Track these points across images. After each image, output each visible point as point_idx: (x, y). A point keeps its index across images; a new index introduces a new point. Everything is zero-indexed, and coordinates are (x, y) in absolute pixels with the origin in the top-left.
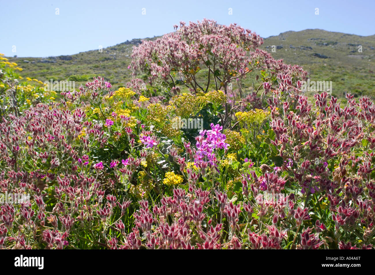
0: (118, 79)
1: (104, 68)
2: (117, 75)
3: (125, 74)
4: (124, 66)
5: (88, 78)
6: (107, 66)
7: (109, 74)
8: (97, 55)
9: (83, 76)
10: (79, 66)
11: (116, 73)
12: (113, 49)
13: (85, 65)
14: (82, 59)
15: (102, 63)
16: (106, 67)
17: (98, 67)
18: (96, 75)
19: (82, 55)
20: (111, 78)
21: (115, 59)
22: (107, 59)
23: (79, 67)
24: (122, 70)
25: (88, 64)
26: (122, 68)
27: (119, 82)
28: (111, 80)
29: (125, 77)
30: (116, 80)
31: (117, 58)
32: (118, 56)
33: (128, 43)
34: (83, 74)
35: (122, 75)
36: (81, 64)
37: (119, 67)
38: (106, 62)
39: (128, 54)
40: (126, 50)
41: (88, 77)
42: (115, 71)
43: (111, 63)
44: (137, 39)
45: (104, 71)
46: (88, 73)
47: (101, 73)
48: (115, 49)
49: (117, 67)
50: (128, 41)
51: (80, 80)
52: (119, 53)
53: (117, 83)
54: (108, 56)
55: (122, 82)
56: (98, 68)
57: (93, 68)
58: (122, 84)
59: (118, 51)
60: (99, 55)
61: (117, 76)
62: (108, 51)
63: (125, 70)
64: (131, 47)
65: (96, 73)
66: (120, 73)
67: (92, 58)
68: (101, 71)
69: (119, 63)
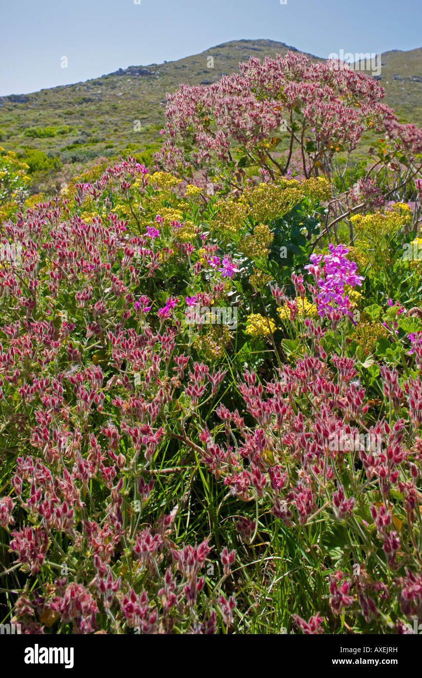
0: (104, 134)
1: (82, 115)
2: (103, 126)
3: (116, 125)
4: (115, 112)
5: (55, 133)
6: (86, 111)
7: (90, 125)
8: (70, 94)
9: (48, 129)
10: (41, 112)
11: (102, 123)
12: (96, 83)
13: (51, 111)
14: (45, 101)
15: (78, 108)
16: (85, 114)
17: (71, 114)
18: (68, 127)
19: (46, 94)
20: (94, 132)
21: (100, 100)
22: (86, 100)
23: (40, 115)
24: (112, 119)
25: (56, 109)
26: (112, 115)
27: (107, 139)
28: (93, 135)
29: (116, 130)
30: (101, 136)
31: (103, 99)
32: (105, 96)
33: (121, 72)
34: (47, 125)
35: (111, 126)
36: (44, 109)
37: (107, 113)
38: (84, 105)
39: (121, 91)
40: (118, 84)
41: (55, 130)
42: (99, 119)
43: (93, 107)
44: (137, 67)
45: (81, 121)
46: (55, 123)
47: (77, 124)
48: (100, 84)
49: (103, 114)
50: (120, 69)
51: (42, 135)
52: (107, 90)
53: (104, 140)
54: (88, 95)
55: (112, 138)
56: (73, 116)
57: (64, 116)
58: (112, 142)
59: (104, 87)
60: (74, 93)
61: (103, 129)
62: (88, 88)
63: (116, 119)
64: (125, 80)
65: (69, 124)
66: (107, 124)
67: (62, 98)
68: (77, 121)
69: (107, 108)
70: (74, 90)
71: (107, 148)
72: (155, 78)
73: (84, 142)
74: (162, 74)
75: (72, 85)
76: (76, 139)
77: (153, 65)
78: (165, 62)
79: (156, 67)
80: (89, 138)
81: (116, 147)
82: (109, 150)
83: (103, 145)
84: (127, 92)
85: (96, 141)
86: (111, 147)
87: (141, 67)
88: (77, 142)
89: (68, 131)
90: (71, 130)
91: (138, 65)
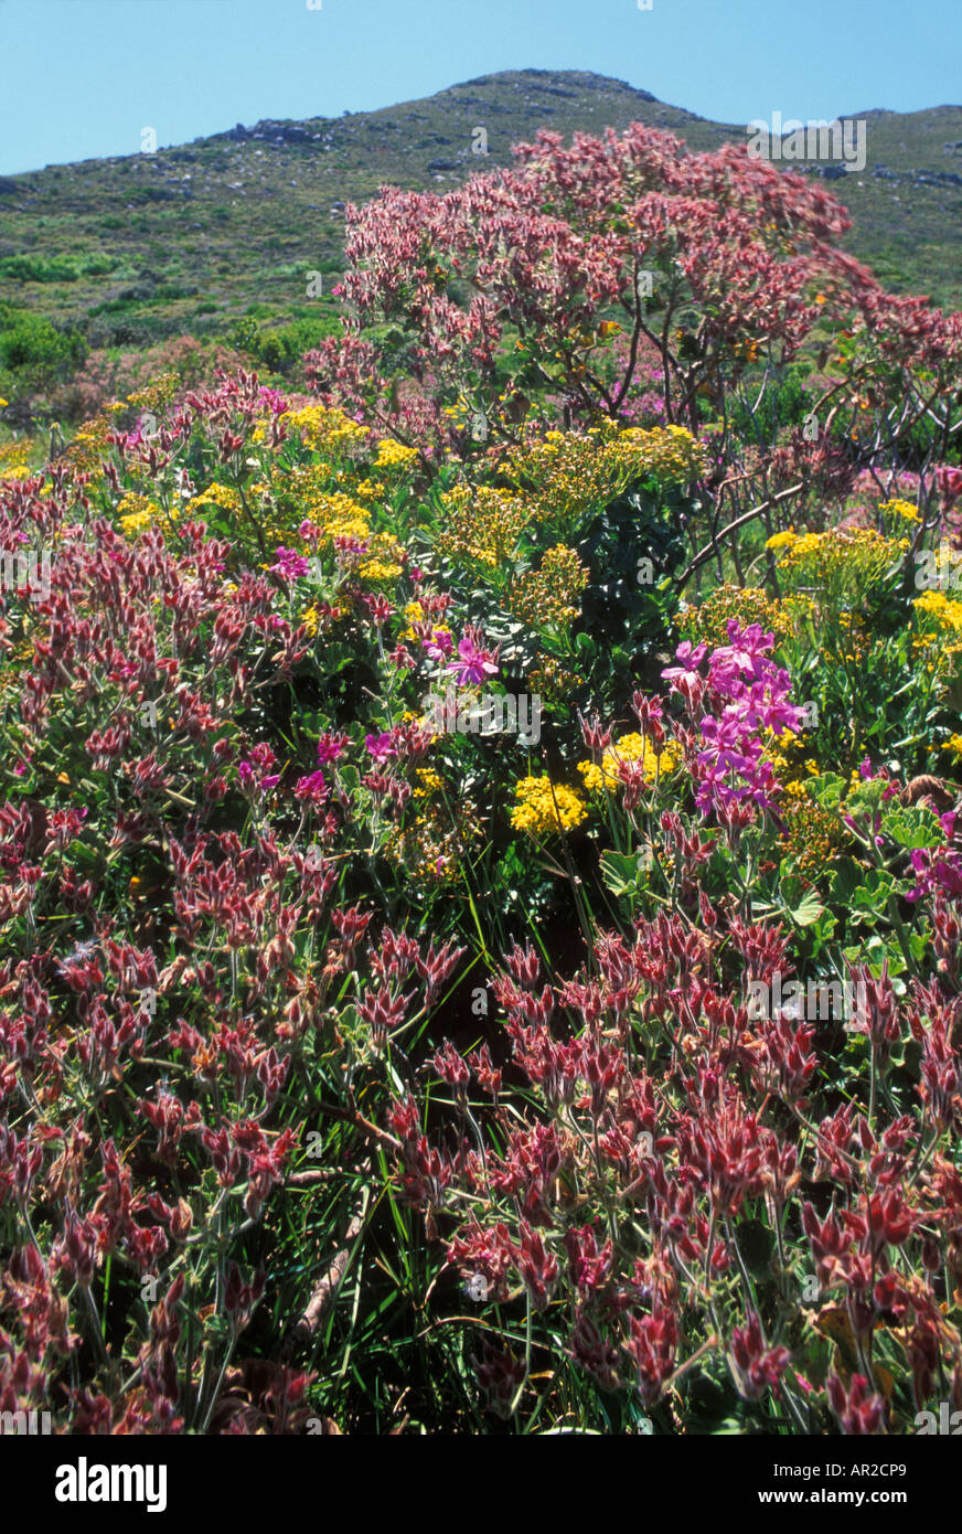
0: (195, 278)
1: (143, 230)
2: (193, 259)
3: (225, 257)
4: (223, 226)
5: (77, 271)
6: (155, 222)
7: (163, 257)
8: (115, 180)
9: (59, 262)
10: (44, 219)
11: (191, 251)
12: (181, 156)
13: (68, 218)
14: (54, 193)
15: (134, 213)
16: (153, 228)
17: (117, 226)
18: (109, 258)
19: (59, 176)
20: (170, 273)
21: (188, 197)
22: (155, 196)
23: (42, 225)
24: (216, 243)
25: (80, 213)
26: (215, 235)
27: (201, 290)
28: (170, 278)
29: (223, 271)
30: (188, 282)
31: (196, 194)
32: (201, 187)
33: (239, 134)
34: (57, 251)
35: (213, 260)
36: (53, 213)
37: (204, 228)
38: (150, 206)
39: (239, 178)
40: (233, 161)
41: (78, 264)
42: (185, 243)
43: (171, 213)
44: (278, 122)
45: (142, 245)
46: (77, 248)
47: (131, 252)
48: (191, 159)
49: (194, 230)
50: (240, 127)
51: (46, 275)
52: (205, 173)
53: (194, 292)
54: (159, 183)
55: (215, 288)
56: (121, 232)
57: (101, 231)
58: (214, 298)
59: (199, 167)
60: (125, 178)
61: (194, 267)
62: (160, 165)
63: (226, 242)
64: (251, 150)
65: (110, 252)
66: (205, 254)
67: (98, 189)
68: (133, 245)
69: (204, 216)
70: (126, 171)
71: (201, 311)
72: (322, 151)
73: (145, 295)
74: (337, 142)
75: (123, 159)
76: (125, 287)
77: (317, 118)
78: (347, 113)
79: (325, 125)
80: (158, 287)
81: (223, 310)
82: (206, 317)
83: (192, 304)
84: (253, 179)
85: (177, 295)
86: (212, 310)
87: (289, 123)
88: (128, 296)
89: (109, 267)
90: (115, 266)
91: (282, 117)
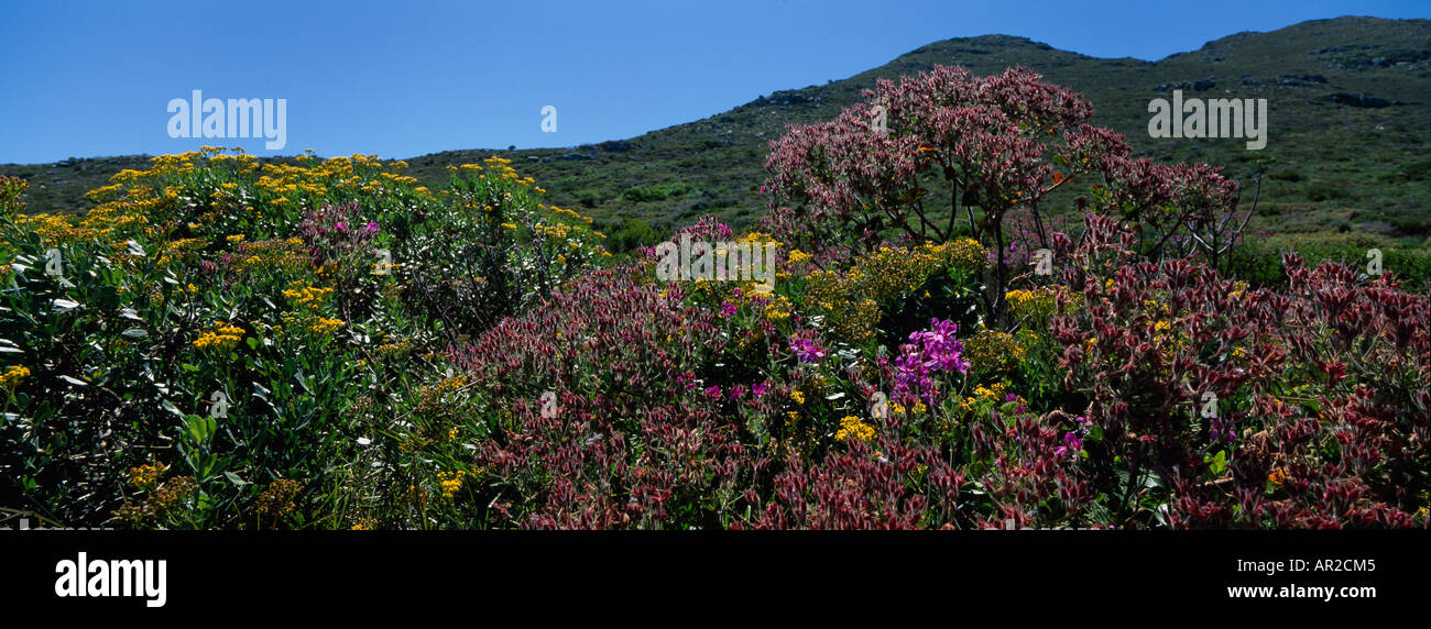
0: (736, 195)
1: (704, 167)
2: (735, 182)
3: (754, 180)
4: (752, 160)
5: (666, 194)
6: (711, 162)
7: (716, 182)
8: (687, 137)
9: (656, 188)
10: (648, 164)
11: (733, 178)
12: (725, 119)
13: (661, 162)
14: (653, 148)
15: (698, 157)
16: (709, 165)
17: (690, 165)
18: (684, 185)
19: (654, 138)
20: (721, 192)
21: (731, 144)
22: (711, 145)
23: (646, 168)
24: (748, 171)
25: (668, 159)
26: (748, 166)
27: (740, 202)
28: (721, 195)
29: (754, 189)
30: (732, 196)
31: (736, 142)
32: (739, 137)
33: (761, 102)
34: (655, 183)
35: (747, 182)
36: (651, 160)
37: (741, 162)
38: (708, 152)
39: (762, 129)
40: (758, 119)
41: (667, 190)
42: (729, 173)
43: (720, 155)
44: (786, 92)
45: (703, 176)
46: (666, 180)
47: (697, 181)
48: (731, 120)
49: (734, 164)
50: (761, 97)
51: (647, 197)
52: (741, 129)
53: (735, 203)
54: (713, 137)
55: (748, 200)
56: (691, 169)
57: (680, 169)
58: (748, 206)
59: (736, 125)
60: (693, 136)
61: (735, 187)
62: (713, 126)
63: (755, 171)
64: (769, 112)
65: (684, 181)
66: (742, 179)
67: (677, 144)
68: (698, 176)
69: (741, 155)
70: (693, 131)
71: (740, 214)
72: (814, 107)
73: (706, 206)
74: (824, 101)
75: (691, 124)
76: (694, 202)
77: (811, 87)
78: (830, 81)
79: (815, 90)
80: (714, 201)
81: (753, 212)
82: (743, 218)
83: (734, 210)
84: (771, 129)
85: (725, 205)
86: (747, 213)
87: (792, 92)
88: (696, 207)
89: (684, 190)
90: (688, 189)
91: (787, 89)
